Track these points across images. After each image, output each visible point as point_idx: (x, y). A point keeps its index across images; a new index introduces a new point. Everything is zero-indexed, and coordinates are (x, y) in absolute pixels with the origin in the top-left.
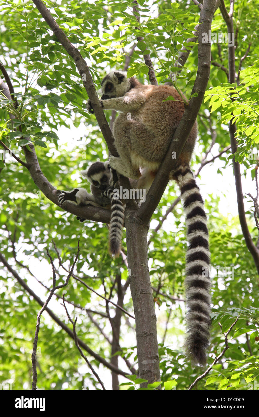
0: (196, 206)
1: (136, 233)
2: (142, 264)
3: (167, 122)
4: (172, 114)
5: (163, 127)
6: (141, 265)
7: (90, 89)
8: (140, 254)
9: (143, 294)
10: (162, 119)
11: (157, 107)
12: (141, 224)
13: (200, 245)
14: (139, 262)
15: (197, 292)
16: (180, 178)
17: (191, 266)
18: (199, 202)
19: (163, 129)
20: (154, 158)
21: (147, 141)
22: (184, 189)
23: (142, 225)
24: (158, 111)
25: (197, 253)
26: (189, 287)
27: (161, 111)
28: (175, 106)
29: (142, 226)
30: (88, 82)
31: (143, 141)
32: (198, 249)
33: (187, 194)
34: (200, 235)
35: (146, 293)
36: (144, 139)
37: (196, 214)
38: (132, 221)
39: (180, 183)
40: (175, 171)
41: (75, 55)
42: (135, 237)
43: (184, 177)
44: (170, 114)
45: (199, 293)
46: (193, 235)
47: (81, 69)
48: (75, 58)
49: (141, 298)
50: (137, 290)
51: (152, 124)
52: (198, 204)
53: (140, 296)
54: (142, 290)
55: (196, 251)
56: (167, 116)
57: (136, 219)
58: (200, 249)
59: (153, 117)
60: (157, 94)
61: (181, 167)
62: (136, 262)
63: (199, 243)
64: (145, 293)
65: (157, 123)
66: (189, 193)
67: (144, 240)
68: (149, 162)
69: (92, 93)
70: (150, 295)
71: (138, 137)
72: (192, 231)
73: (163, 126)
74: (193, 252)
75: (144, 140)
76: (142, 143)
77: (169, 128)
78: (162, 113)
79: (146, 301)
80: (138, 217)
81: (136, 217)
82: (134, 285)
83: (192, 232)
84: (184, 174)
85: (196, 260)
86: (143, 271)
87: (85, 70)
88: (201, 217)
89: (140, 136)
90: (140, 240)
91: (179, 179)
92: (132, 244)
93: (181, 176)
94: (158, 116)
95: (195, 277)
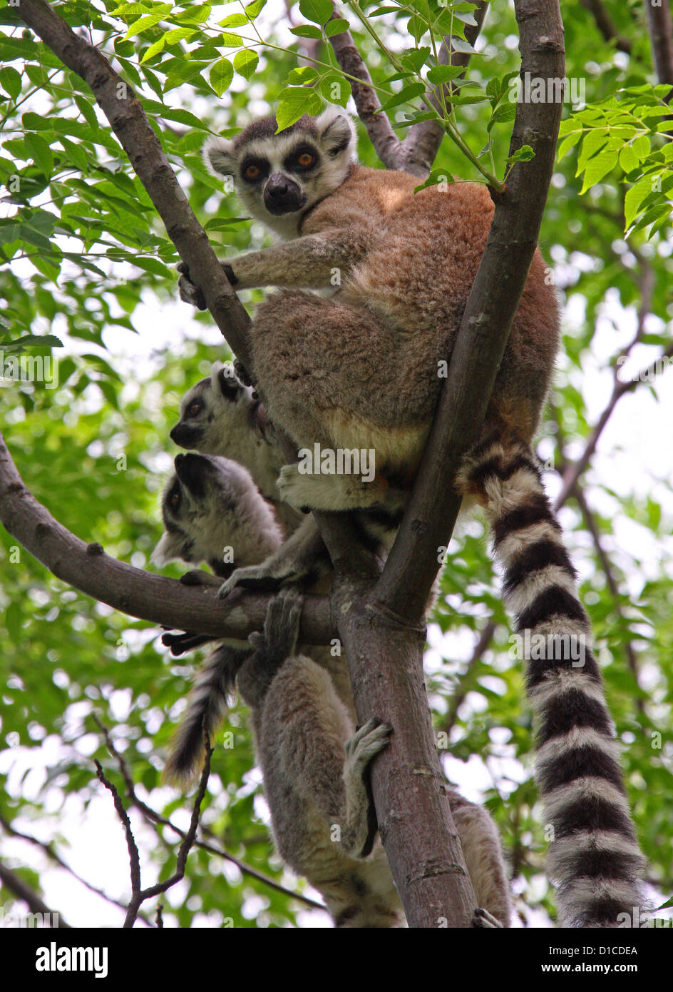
0: (549, 583)
1: (383, 660)
2: (418, 767)
3: (447, 286)
4: (463, 260)
5: (433, 303)
6: (416, 772)
7: (155, 180)
8: (407, 735)
9: (435, 875)
10: (434, 278)
11: (419, 242)
12: (394, 629)
13: (581, 724)
14: (406, 762)
15: (599, 894)
16: (494, 487)
17: (561, 803)
18: (559, 568)
19: (435, 310)
20: (405, 410)
21: (374, 361)
22: (506, 525)
23: (400, 629)
24: (425, 253)
25: (574, 753)
26: (571, 878)
27: (433, 252)
28: (474, 235)
29: (400, 635)
30: (146, 154)
31: (361, 366)
32: (574, 738)
33: (517, 542)
34: (574, 685)
35: (446, 872)
36: (362, 355)
37: (552, 612)
38: (362, 622)
39: (492, 505)
40: (476, 464)
41: (88, 67)
42: (380, 676)
43: (508, 484)
44: (457, 260)
45: (607, 896)
46: (551, 687)
47: (115, 114)
48: (92, 79)
49: (429, 892)
50: (412, 866)
51: (401, 292)
52: (554, 576)
53: (424, 884)
54: (429, 862)
55: (571, 745)
56: (448, 265)
57: (376, 611)
58: (582, 737)
59: (407, 271)
60: (421, 202)
61: (498, 450)
62: (395, 764)
63: (576, 717)
64: (441, 873)
65: (418, 290)
66: (523, 540)
67: (415, 682)
68: (390, 431)
69: (164, 192)
70: (460, 877)
71: (341, 357)
72: (545, 674)
73: (434, 299)
74: (561, 752)
75: (364, 360)
76: (360, 368)
77: (453, 305)
78: (434, 259)
79: (450, 901)
80: (383, 603)
81: (374, 605)
82: (401, 848)
83: (545, 679)
84: (506, 473)
85: (576, 778)
86: (424, 792)
87: (131, 115)
88: (569, 622)
89: (346, 350)
90: (400, 685)
91: (488, 490)
92: (374, 702)
93: (497, 480)
94: (424, 266)
95: (583, 840)
